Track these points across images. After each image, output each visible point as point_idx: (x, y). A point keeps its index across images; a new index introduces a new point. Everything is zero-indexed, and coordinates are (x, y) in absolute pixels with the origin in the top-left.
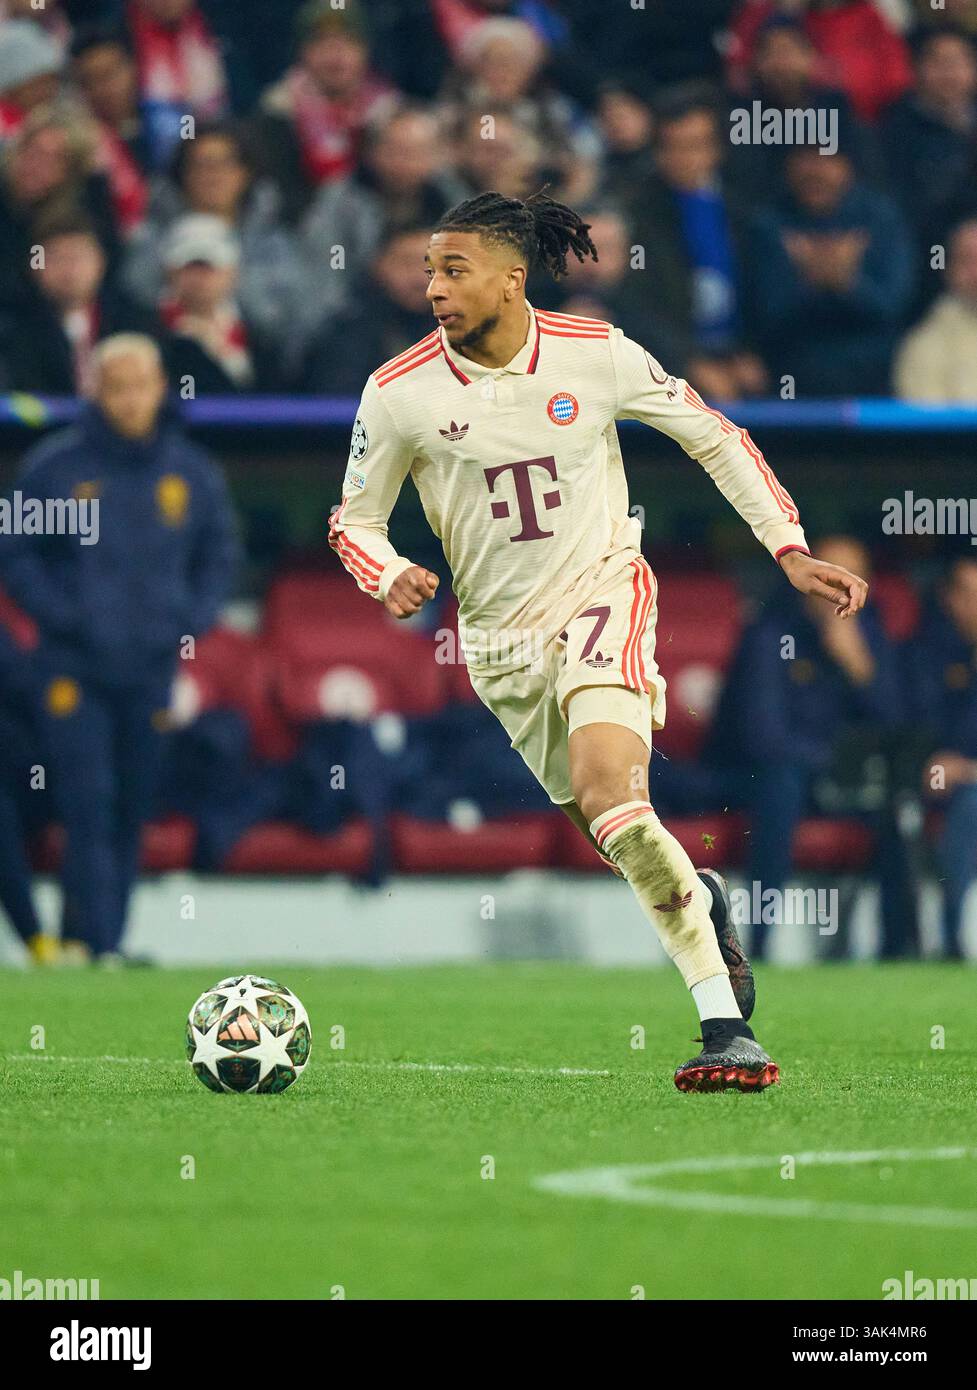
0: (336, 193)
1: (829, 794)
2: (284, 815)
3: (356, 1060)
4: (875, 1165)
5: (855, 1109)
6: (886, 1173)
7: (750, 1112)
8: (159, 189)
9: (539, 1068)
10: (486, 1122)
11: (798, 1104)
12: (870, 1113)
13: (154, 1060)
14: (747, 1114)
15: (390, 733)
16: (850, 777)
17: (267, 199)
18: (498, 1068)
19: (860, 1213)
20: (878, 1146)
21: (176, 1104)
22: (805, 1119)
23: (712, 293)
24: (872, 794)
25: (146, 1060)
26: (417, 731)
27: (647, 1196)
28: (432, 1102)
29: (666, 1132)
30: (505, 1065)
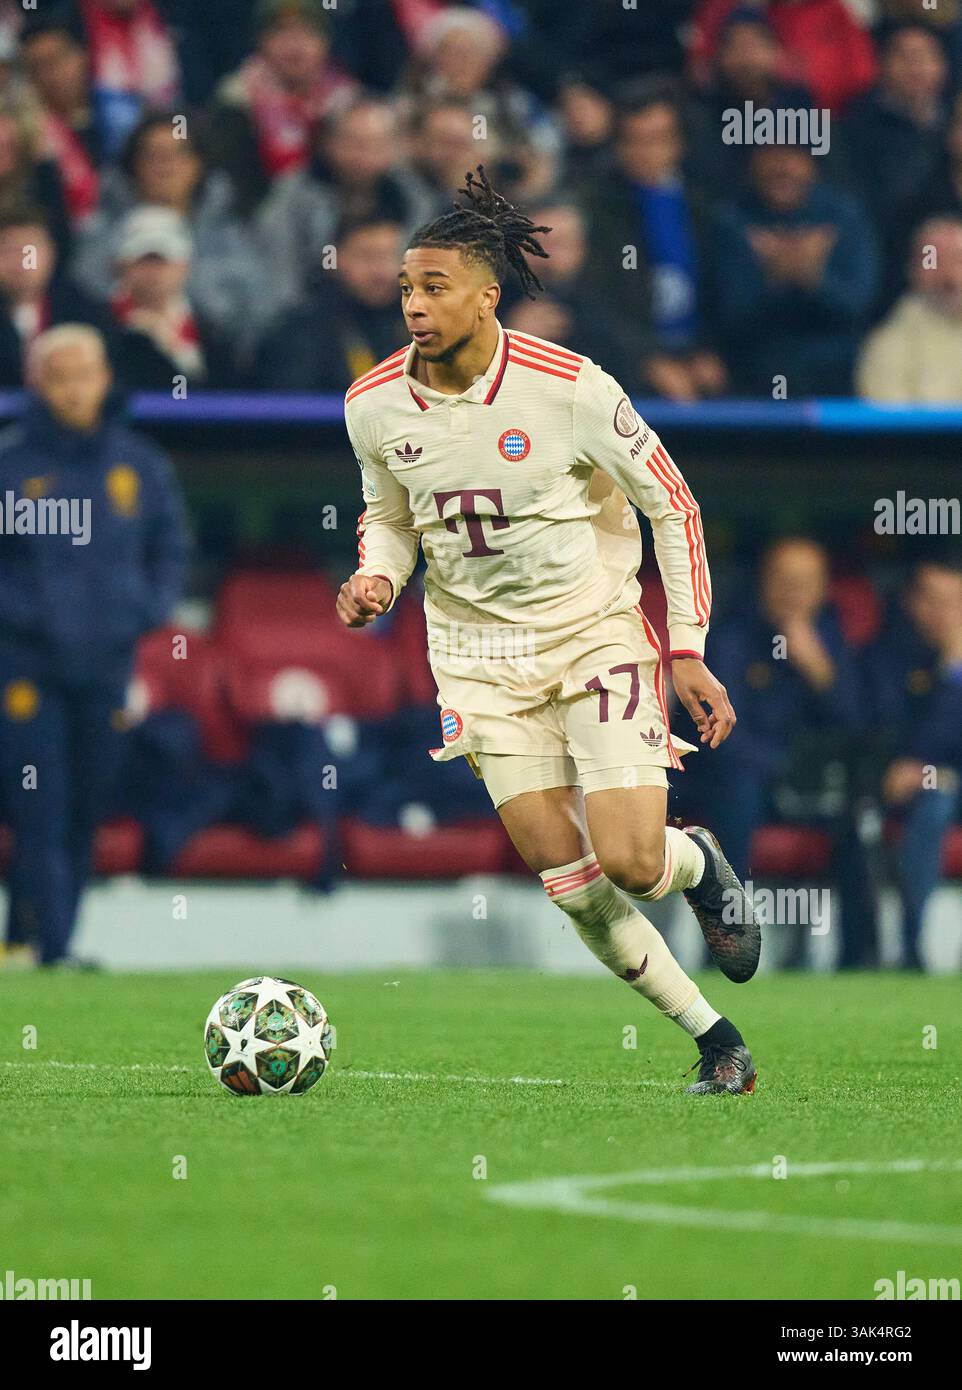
0: (291, 186)
1: (788, 801)
2: (234, 818)
4: (831, 1178)
5: (812, 1121)
6: (843, 1187)
7: (706, 1123)
8: (111, 180)
9: (491, 1077)
10: (436, 1132)
11: (754, 1114)
12: (828, 1125)
13: (100, 1067)
14: (702, 1126)
15: (341, 735)
16: (809, 782)
17: (220, 191)
18: (448, 1077)
19: (815, 1227)
20: (835, 1157)
21: (122, 1112)
22: (761, 1130)
23: (673, 290)
24: (831, 801)
25: (92, 1066)
26: (369, 734)
27: (600, 1207)
28: (382, 1111)
29: (618, 1143)
30: (457, 1075)
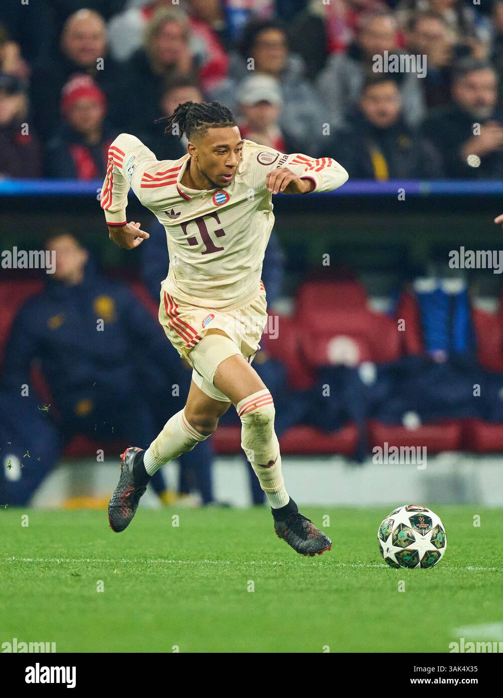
3: (349, 562)
15: (368, 373)
25: (228, 563)
